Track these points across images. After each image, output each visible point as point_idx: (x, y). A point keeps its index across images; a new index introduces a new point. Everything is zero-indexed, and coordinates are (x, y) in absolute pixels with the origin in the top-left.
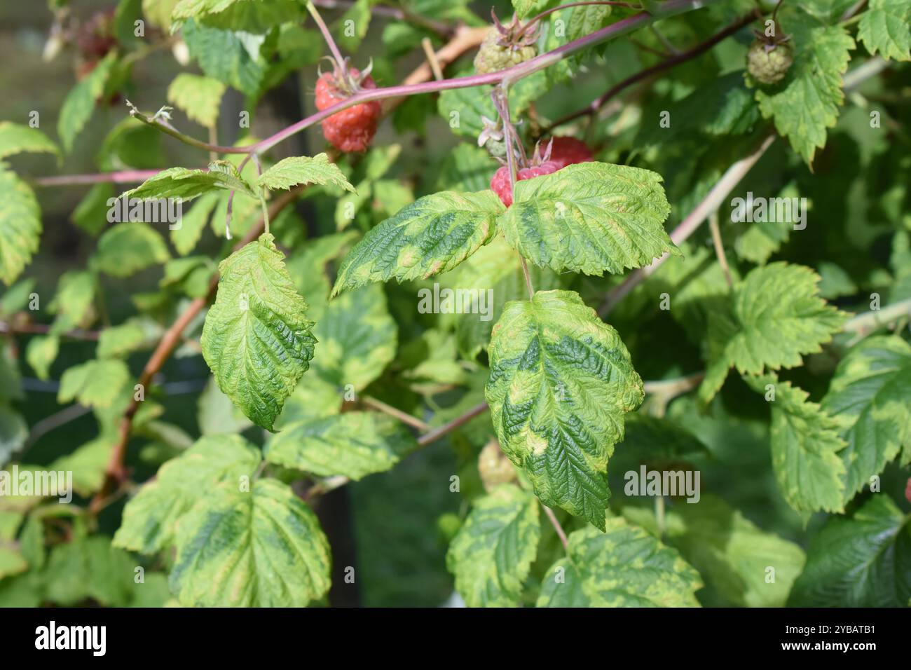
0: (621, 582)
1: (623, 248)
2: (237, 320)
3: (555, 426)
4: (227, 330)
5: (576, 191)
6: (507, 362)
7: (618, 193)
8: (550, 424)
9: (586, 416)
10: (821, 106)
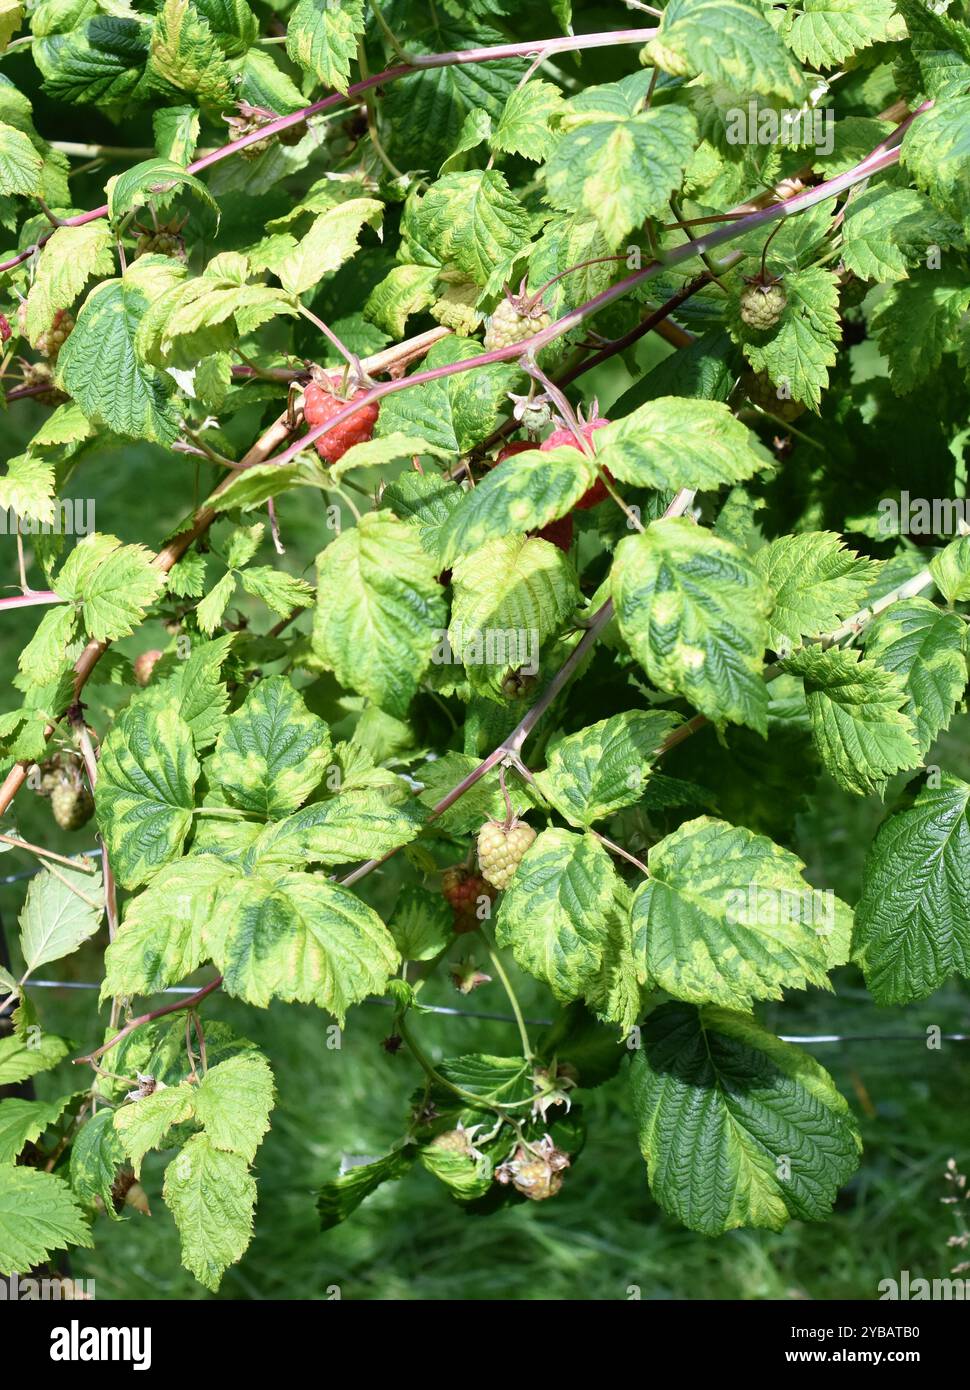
0: (724, 877)
1: (728, 462)
2: (355, 605)
3: (708, 635)
4: (349, 616)
5: (666, 421)
6: (640, 591)
7: (705, 417)
8: (703, 636)
9: (736, 621)
10: (818, 346)
